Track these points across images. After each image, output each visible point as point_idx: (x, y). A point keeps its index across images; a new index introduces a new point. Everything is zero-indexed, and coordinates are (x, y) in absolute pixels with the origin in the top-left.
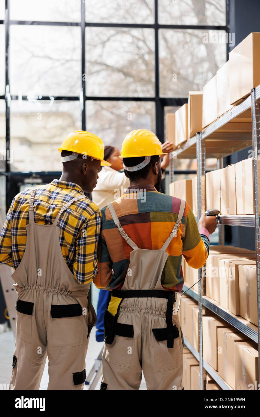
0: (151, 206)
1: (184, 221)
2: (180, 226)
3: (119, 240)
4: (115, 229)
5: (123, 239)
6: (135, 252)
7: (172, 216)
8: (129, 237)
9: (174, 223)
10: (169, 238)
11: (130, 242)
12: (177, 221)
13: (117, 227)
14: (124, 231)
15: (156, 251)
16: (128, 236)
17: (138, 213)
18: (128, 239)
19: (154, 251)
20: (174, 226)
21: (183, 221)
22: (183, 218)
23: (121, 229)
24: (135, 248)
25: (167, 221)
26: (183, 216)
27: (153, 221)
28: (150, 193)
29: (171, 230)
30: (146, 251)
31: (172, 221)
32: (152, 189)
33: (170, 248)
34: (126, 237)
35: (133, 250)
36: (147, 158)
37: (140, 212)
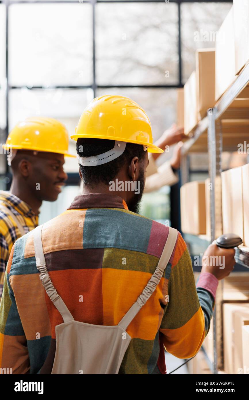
0: (108, 236)
1: (169, 272)
2: (160, 283)
3: (40, 299)
4: (34, 276)
5: (47, 298)
6: (67, 325)
7: (146, 260)
8: (58, 295)
9: (149, 274)
10: (135, 305)
11: (61, 305)
12: (156, 272)
13: (39, 272)
14: (50, 282)
15: (109, 329)
16: (58, 293)
17: (82, 248)
18: (56, 299)
19: (105, 328)
20: (148, 280)
21: (167, 272)
22: (169, 267)
23: (44, 277)
24: (68, 318)
25: (133, 270)
26: (169, 264)
27: (106, 267)
28: (112, 211)
29: (142, 288)
30: (89, 326)
31: (144, 270)
32: (115, 205)
33: (135, 324)
34: (53, 293)
35: (64, 322)
36: (119, 145)
37: (87, 247)
